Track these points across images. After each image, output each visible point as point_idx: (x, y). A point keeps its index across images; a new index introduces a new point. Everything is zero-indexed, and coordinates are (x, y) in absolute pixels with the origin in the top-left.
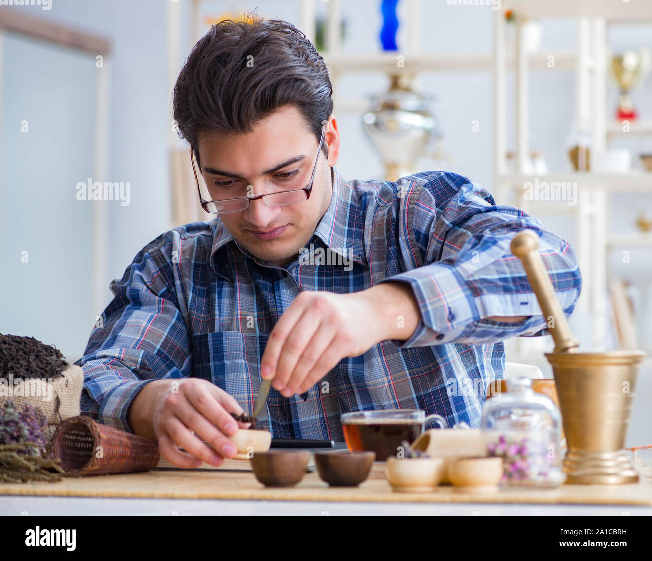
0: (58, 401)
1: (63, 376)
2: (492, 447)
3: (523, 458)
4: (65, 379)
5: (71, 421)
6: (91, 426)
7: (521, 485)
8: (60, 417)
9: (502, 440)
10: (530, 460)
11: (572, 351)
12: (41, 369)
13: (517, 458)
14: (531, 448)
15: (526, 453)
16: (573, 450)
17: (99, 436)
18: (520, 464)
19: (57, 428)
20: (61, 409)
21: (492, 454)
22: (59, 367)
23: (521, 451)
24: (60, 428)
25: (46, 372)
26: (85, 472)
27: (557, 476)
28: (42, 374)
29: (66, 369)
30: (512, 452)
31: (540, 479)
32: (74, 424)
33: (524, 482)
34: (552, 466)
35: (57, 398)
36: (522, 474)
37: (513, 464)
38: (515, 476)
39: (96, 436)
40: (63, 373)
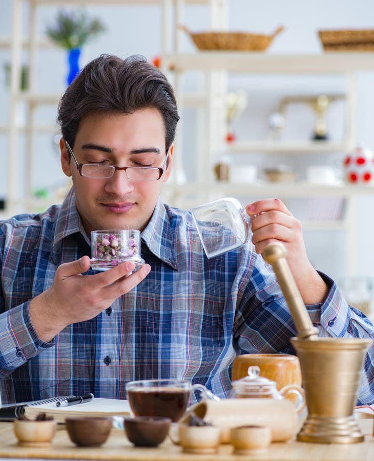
16: (314, 415)
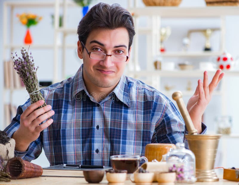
0: (8, 152)
1: (9, 142)
2: (171, 169)
3: (182, 172)
4: (10, 144)
5: (13, 159)
6: (21, 161)
7: (181, 182)
8: (8, 158)
9: (174, 166)
10: (185, 173)
11: (195, 134)
12: (2, 140)
13: (180, 172)
14: (186, 169)
15: (183, 171)
17: (24, 164)
18: (182, 175)
19: (8, 162)
20: (9, 155)
21: (171, 171)
22: (7, 139)
23: (181, 170)
24: (9, 161)
25: (3, 141)
26: (19, 178)
27: (194, 179)
28: (2, 142)
29: (10, 140)
30: (178, 170)
31: (189, 180)
32: (14, 160)
33: (183, 181)
34: (192, 175)
35: (7, 150)
36: (182, 178)
37: (179, 175)
38: (180, 179)
39: (23, 164)
40: (9, 141)
